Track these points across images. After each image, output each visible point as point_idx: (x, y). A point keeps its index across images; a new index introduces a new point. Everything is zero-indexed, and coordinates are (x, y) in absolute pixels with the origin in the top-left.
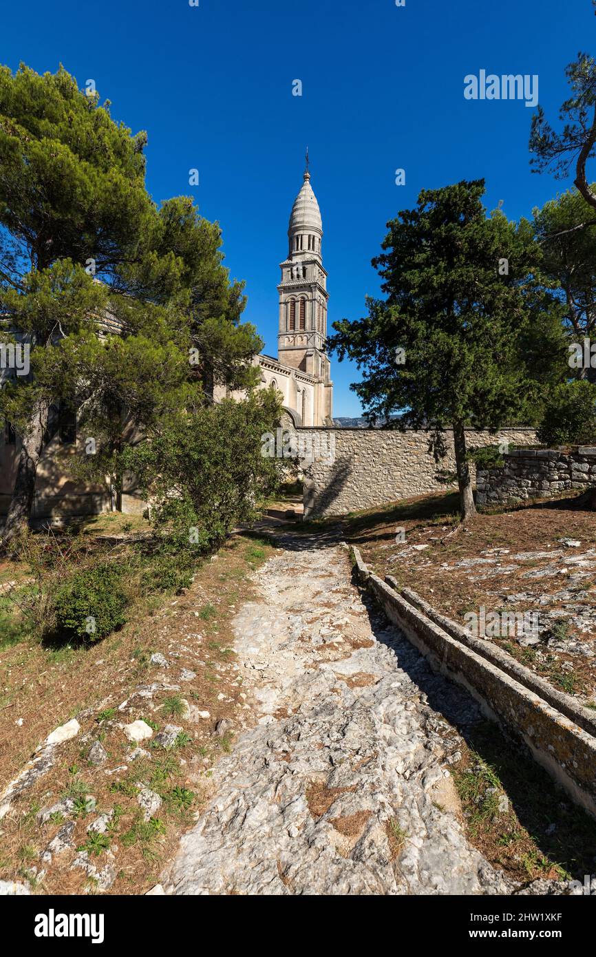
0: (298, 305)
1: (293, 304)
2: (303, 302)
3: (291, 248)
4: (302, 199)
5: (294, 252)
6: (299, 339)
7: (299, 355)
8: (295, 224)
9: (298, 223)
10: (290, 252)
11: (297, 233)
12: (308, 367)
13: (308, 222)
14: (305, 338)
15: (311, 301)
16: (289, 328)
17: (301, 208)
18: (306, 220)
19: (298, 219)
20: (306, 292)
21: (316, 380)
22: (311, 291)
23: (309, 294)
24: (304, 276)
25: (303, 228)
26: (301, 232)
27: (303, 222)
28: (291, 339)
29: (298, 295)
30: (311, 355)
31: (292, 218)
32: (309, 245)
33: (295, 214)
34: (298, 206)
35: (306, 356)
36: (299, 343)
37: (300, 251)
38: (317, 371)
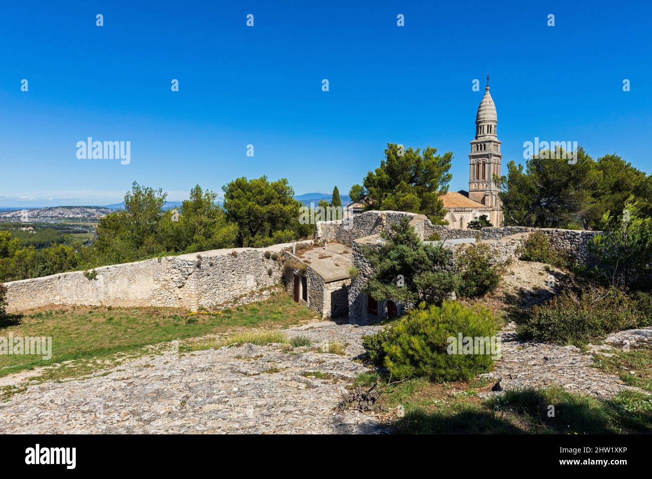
0: (481, 166)
1: (478, 165)
2: (484, 164)
3: (477, 133)
4: (484, 104)
5: (479, 135)
6: (481, 185)
7: (481, 194)
8: (479, 119)
9: (481, 118)
10: (477, 135)
11: (480, 125)
12: (486, 202)
13: (487, 118)
14: (485, 185)
15: (489, 164)
16: (475, 178)
17: (483, 110)
18: (486, 116)
19: (481, 117)
20: (486, 159)
21: (491, 209)
22: (489, 158)
23: (487, 160)
24: (485, 149)
25: (484, 121)
26: (483, 124)
27: (484, 118)
28: (477, 185)
29: (481, 160)
30: (488, 195)
31: (478, 116)
32: (488, 131)
33: (480, 113)
34: (481, 109)
35: (485, 195)
36: (481, 187)
37: (482, 135)
38: (492, 204)
